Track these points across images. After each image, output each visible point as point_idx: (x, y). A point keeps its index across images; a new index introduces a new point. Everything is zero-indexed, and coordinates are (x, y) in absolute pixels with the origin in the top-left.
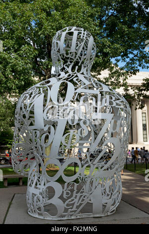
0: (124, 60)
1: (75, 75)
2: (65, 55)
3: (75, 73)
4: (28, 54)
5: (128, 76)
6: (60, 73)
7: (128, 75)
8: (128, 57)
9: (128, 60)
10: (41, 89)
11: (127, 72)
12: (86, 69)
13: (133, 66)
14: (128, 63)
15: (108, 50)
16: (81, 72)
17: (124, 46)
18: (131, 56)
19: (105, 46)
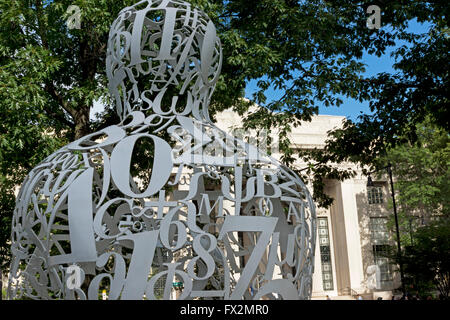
0: (280, 84)
1: (172, 118)
2: (140, 69)
3: (172, 114)
4: (35, 69)
5: (291, 125)
6: (131, 113)
7: (291, 121)
8: (289, 77)
9: (289, 84)
10: (85, 155)
11: (289, 114)
12: (197, 103)
13: (303, 98)
14: (290, 93)
15: (239, 59)
16: (186, 112)
17: (279, 50)
18: (296, 74)
19: (232, 48)
